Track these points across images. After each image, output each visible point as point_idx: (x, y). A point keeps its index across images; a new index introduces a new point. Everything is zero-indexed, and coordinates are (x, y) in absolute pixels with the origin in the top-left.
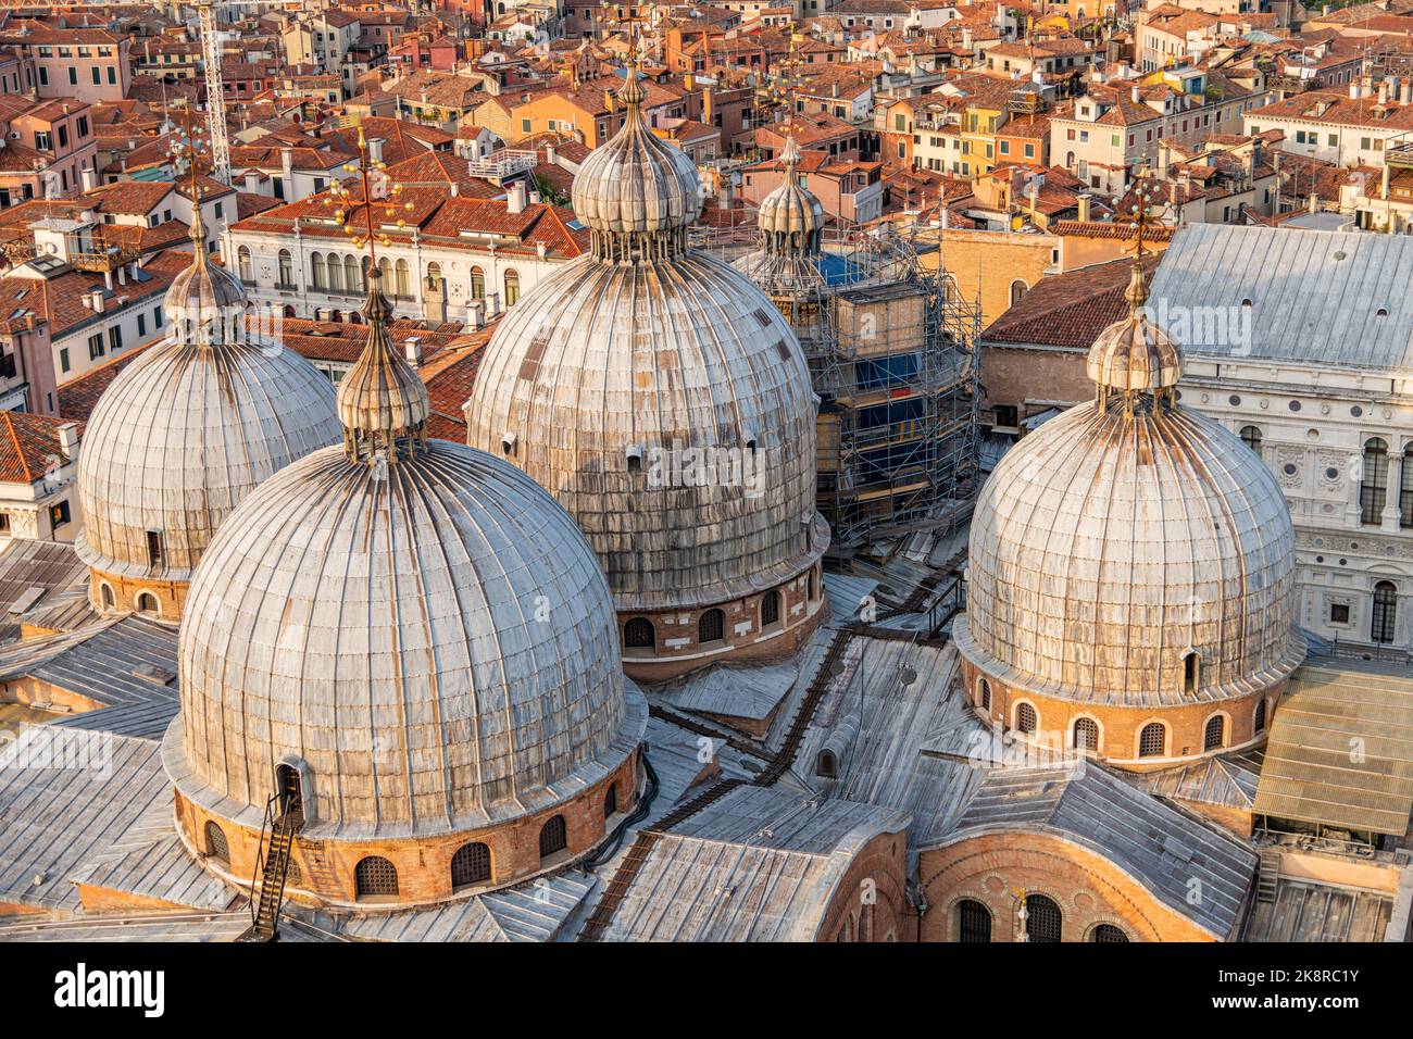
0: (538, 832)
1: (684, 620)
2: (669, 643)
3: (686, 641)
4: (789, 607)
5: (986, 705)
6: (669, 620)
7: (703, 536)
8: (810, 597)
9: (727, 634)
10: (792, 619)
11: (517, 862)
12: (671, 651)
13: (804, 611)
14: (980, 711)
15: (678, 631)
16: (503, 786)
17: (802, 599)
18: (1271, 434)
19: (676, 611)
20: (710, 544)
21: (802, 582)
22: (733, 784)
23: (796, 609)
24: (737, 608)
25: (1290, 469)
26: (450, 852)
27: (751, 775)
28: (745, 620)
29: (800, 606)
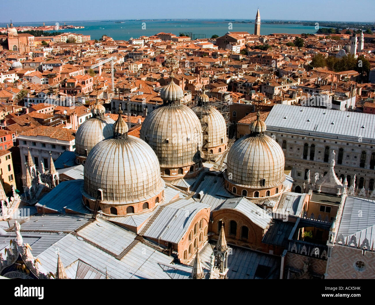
0: (142, 205)
1: (175, 170)
2: (172, 174)
3: (176, 174)
4: (195, 168)
5: (228, 187)
6: (173, 170)
7: (179, 155)
8: (200, 167)
9: (184, 173)
10: (196, 171)
11: (138, 210)
12: (173, 175)
13: (198, 169)
14: (227, 188)
15: (174, 172)
16: (136, 197)
17: (198, 167)
18: (288, 141)
19: (174, 168)
20: (181, 157)
21: (198, 164)
22: (181, 199)
23: (196, 169)
24: (185, 168)
25: (291, 148)
26: (126, 207)
27: (185, 198)
28: (187, 170)
29: (197, 168)
